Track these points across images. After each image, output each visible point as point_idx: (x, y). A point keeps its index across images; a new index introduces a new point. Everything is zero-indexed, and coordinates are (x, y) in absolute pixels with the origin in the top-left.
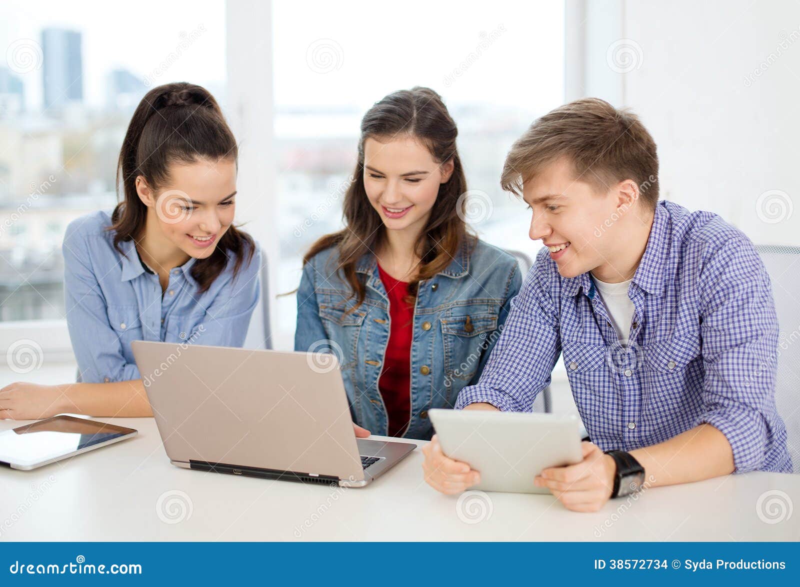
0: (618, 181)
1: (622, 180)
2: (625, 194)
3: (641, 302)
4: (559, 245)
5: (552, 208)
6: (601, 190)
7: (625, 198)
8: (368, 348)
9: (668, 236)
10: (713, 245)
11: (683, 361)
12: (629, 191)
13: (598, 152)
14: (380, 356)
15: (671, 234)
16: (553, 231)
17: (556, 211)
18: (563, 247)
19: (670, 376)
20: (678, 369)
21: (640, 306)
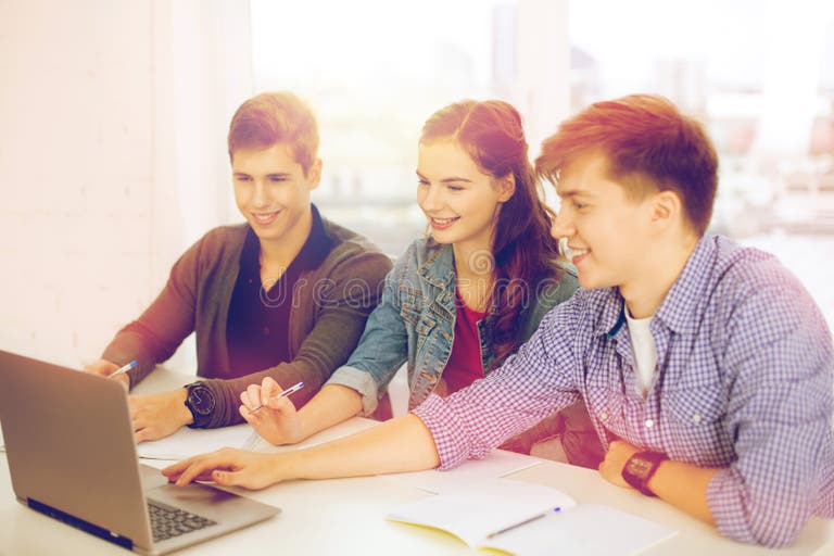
0: (657, 190)
1: (663, 189)
2: (665, 208)
3: (664, 341)
4: (582, 249)
5: (580, 206)
6: (636, 196)
7: (663, 211)
8: (427, 361)
9: (708, 270)
10: (749, 288)
11: (711, 414)
12: (669, 205)
13: (640, 152)
14: (437, 373)
15: (712, 269)
16: (577, 232)
17: (582, 210)
18: (585, 252)
19: (695, 430)
20: (705, 423)
21: (662, 344)
